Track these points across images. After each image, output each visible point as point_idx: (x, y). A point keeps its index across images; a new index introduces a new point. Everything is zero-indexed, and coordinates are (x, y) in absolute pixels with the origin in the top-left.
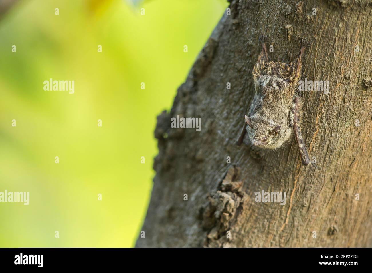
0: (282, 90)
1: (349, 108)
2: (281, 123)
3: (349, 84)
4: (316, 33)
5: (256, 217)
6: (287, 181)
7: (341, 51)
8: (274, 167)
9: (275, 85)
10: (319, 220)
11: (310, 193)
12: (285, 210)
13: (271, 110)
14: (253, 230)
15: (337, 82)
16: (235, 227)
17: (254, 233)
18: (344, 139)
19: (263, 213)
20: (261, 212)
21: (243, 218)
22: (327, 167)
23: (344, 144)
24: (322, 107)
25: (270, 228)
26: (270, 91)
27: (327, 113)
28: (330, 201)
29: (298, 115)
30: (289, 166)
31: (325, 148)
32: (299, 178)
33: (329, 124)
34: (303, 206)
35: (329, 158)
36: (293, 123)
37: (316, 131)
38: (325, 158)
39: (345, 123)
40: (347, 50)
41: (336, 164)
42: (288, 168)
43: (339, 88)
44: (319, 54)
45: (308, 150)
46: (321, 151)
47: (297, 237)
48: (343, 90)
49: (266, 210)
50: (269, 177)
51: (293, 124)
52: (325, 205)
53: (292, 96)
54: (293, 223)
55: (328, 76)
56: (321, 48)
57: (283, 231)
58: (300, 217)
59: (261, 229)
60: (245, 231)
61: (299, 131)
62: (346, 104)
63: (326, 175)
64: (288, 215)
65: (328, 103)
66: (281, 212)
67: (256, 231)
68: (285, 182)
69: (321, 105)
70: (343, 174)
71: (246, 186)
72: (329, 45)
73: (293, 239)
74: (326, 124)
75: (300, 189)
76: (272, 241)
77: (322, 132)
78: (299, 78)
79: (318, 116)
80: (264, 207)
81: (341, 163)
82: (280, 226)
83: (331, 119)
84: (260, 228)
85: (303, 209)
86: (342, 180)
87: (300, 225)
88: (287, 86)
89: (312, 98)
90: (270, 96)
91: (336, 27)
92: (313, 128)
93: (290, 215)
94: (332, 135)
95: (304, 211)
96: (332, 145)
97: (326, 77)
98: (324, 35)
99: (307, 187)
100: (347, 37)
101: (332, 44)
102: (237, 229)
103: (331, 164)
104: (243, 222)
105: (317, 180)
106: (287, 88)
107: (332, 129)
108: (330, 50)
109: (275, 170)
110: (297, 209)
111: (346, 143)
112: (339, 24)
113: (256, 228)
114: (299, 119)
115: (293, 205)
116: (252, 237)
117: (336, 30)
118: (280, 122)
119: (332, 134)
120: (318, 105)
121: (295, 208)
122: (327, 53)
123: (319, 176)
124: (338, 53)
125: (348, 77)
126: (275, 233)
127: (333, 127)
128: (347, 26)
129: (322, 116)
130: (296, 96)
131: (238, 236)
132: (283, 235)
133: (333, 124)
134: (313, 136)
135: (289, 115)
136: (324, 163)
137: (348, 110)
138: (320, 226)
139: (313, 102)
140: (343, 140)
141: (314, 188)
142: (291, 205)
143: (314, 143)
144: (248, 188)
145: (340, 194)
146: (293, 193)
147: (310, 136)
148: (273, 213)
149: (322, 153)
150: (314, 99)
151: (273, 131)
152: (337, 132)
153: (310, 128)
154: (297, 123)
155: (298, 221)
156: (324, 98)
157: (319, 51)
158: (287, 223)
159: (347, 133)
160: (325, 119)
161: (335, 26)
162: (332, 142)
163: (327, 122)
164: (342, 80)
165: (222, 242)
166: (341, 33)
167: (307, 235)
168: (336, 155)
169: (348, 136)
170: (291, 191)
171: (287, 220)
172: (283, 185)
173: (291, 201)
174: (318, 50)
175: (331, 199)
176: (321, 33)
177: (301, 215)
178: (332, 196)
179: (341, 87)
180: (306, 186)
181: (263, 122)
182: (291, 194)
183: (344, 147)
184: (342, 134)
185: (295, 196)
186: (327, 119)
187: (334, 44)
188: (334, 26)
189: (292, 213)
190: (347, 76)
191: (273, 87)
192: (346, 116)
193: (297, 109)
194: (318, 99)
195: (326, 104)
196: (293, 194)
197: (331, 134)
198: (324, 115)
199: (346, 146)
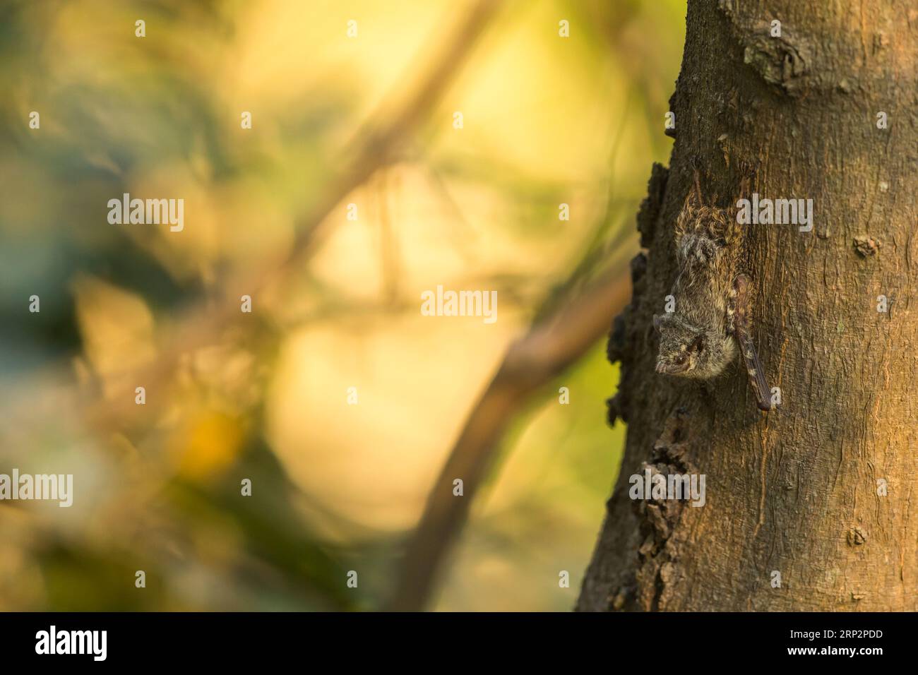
0: (711, 263)
1: (837, 296)
2: (709, 328)
3: (828, 248)
4: (761, 150)
5: (712, 511)
6: (750, 439)
7: (803, 184)
8: (727, 412)
9: (699, 253)
10: (823, 516)
11: (795, 463)
12: (755, 497)
13: (690, 302)
14: (709, 537)
15: (806, 245)
16: (679, 533)
17: (710, 542)
18: (840, 357)
19: (721, 504)
20: (718, 501)
21: (691, 514)
22: (818, 411)
23: (842, 365)
24: (789, 294)
25: (735, 533)
26: (692, 265)
27: (797, 305)
28: (838, 479)
29: (742, 311)
30: (749, 410)
31: (806, 375)
32: (768, 435)
33: (805, 327)
34: (785, 489)
35: (818, 394)
36: (732, 327)
37: (784, 341)
38: (809, 395)
39: (836, 325)
40: (813, 182)
41: (835, 405)
42: (748, 414)
43: (812, 257)
44: (769, 191)
45: (776, 379)
46: (799, 381)
47: (786, 551)
48: (820, 260)
49: (724, 498)
50: (723, 433)
51: (734, 328)
52: (830, 485)
53: (731, 275)
54: (773, 522)
55: (790, 234)
56: (770, 178)
57: (757, 538)
58: (785, 512)
59: (722, 534)
60: (696, 539)
61: (746, 342)
62: (829, 287)
63: (818, 428)
64: (761, 508)
65: (797, 287)
66: (749, 501)
67: (713, 538)
68: (748, 441)
69: (785, 291)
70: (853, 426)
71: (694, 451)
72: (782, 172)
73: (779, 555)
74: (800, 328)
75: (773, 455)
76: (741, 559)
77: (796, 344)
78: (741, 239)
79: (783, 311)
80: (721, 491)
81: (845, 405)
82: (753, 530)
83: (808, 317)
84: (719, 532)
85: (786, 495)
86: (854, 437)
87: (787, 527)
88: (719, 254)
89: (769, 277)
90: (692, 275)
91: (788, 136)
92: (779, 336)
93: (764, 506)
94: (814, 349)
95: (790, 500)
96: (818, 368)
97: (786, 235)
98: (773, 154)
99: (786, 452)
100: (809, 156)
101: (786, 170)
102: (684, 534)
103: (824, 405)
104: (692, 522)
105: (803, 437)
106: (719, 259)
107: (813, 338)
108: (785, 183)
109: (730, 419)
110: (777, 495)
111: (845, 364)
112: (792, 130)
113: (712, 533)
114: (745, 321)
115: (768, 487)
116: (708, 551)
117: (788, 143)
118: (708, 326)
119: (816, 348)
120: (781, 289)
121: (772, 493)
122: (781, 189)
123: (805, 429)
124: (798, 187)
125: (823, 235)
126: (744, 542)
127: (814, 334)
128: (806, 135)
129: (790, 312)
130: (739, 274)
131: (686, 549)
132: (758, 545)
133: (812, 327)
134: (781, 351)
135: (726, 312)
136: (810, 405)
137: (837, 299)
138: (827, 529)
139: (771, 284)
140: (839, 359)
141: (800, 453)
142: (764, 487)
143: (785, 365)
144: (697, 455)
145: (856, 465)
146: (763, 463)
147: (775, 352)
148: (736, 503)
149: (803, 384)
150: (773, 279)
151: (694, 343)
152: (823, 342)
153: (774, 335)
154: (740, 326)
155: (782, 519)
156: (788, 277)
157: (768, 185)
158: (762, 522)
159: (844, 345)
160: (797, 318)
161: (786, 135)
162: (816, 363)
163: (800, 325)
164: (814, 240)
165: (660, 561)
166: (798, 148)
167: (804, 545)
168: (830, 389)
169: (847, 352)
170: (760, 460)
171: (762, 517)
172: (745, 448)
173: (763, 480)
174: (767, 182)
175: (839, 475)
176: (767, 149)
177: (786, 507)
178: (840, 469)
179: (814, 254)
180: (784, 450)
181: (675, 327)
182: (760, 465)
183: (842, 372)
184: (835, 347)
185: (767, 468)
186: (801, 318)
187: (789, 171)
188: (784, 135)
189: (769, 502)
190: (821, 232)
191: (696, 256)
192: (835, 312)
193: (739, 300)
194: (779, 278)
195: (794, 288)
196: (763, 467)
197: (813, 347)
198: (794, 310)
199: (847, 371)
